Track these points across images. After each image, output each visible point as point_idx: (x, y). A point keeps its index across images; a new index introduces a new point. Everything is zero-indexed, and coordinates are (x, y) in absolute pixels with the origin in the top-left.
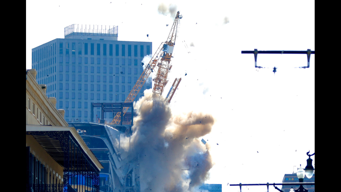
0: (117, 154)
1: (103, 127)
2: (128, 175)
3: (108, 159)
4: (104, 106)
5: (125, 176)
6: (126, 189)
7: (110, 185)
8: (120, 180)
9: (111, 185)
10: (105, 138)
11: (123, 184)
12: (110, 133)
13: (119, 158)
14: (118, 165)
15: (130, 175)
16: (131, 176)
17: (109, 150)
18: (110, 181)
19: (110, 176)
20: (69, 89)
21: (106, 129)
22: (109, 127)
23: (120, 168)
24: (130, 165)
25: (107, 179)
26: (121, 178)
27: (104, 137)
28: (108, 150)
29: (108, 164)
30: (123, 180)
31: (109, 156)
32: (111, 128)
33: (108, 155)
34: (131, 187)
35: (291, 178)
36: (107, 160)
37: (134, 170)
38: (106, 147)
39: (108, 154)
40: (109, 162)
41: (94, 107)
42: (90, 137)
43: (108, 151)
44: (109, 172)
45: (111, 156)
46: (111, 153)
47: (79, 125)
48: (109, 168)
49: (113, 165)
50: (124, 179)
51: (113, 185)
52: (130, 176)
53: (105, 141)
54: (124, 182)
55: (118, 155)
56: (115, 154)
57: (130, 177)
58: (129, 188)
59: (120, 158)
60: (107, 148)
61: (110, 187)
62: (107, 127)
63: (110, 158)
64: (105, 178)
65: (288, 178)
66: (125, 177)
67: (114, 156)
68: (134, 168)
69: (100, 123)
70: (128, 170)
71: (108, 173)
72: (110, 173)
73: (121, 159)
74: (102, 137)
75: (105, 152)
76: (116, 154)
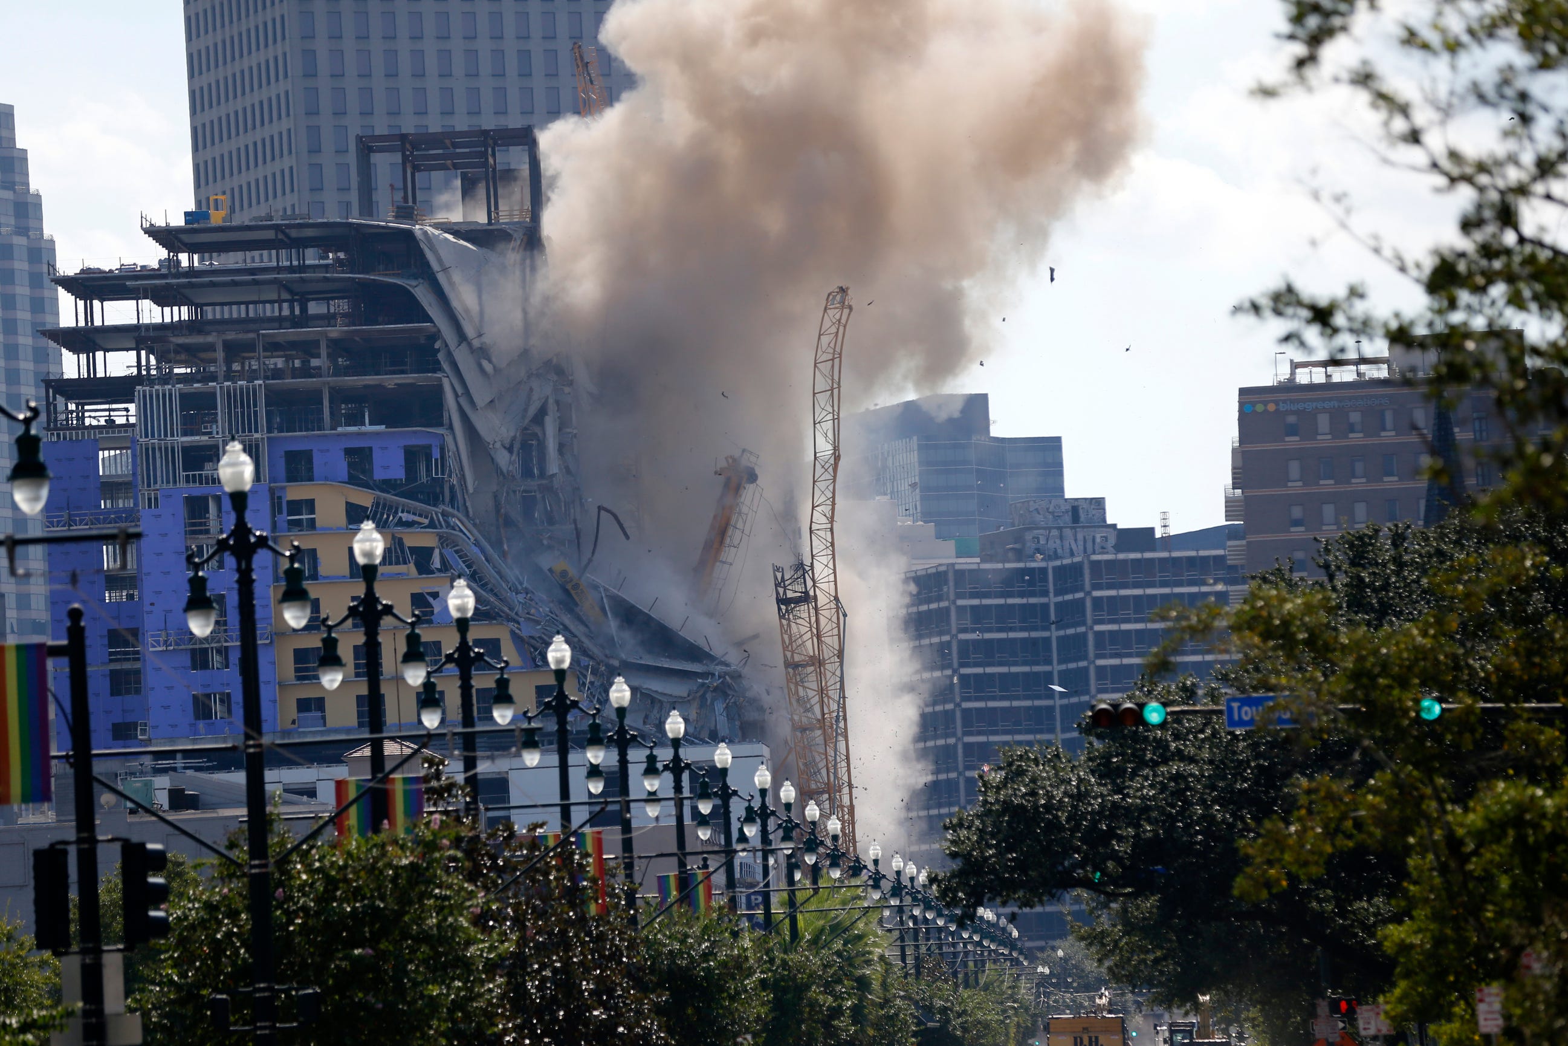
0: (476, 343)
1: (410, 234)
2: (526, 429)
3: (437, 367)
4: (415, 146)
5: (512, 434)
6: (525, 491)
7: (450, 476)
8: (492, 453)
9: (454, 475)
10: (421, 281)
11: (505, 471)
12: (439, 260)
13: (485, 364)
14: (481, 394)
15: (537, 430)
16: (540, 434)
17: (439, 331)
18: (451, 462)
19: (449, 440)
20: (343, 75)
21: (422, 245)
22: (437, 232)
23: (492, 401)
24: (531, 390)
25: (436, 454)
26: (498, 445)
27: (415, 277)
28: (434, 330)
29: (439, 390)
30: (506, 453)
31: (441, 356)
32: (446, 239)
33: (438, 350)
34: (544, 482)
35: (1265, 403)
36: (434, 371)
37: (552, 407)
38: (428, 319)
39: (437, 345)
40: (440, 379)
41: (374, 151)
42: (354, 279)
43: (435, 336)
44: (446, 421)
45: (450, 354)
46: (447, 345)
47: (309, 233)
48: (445, 408)
49: (460, 391)
50: (510, 450)
51: (463, 476)
52: (536, 434)
53: (422, 294)
54: (510, 462)
55: (481, 348)
56: (464, 345)
57: (538, 440)
58: (533, 484)
59: (490, 361)
60: (431, 321)
61: (452, 487)
62: (425, 233)
63: (445, 366)
64: (429, 447)
65: (1254, 404)
66: (514, 439)
67: (462, 356)
68: (551, 401)
69: (396, 217)
70: (526, 410)
71: (441, 425)
72: (451, 427)
73: (494, 367)
74: (408, 278)
75: (422, 341)
76: (470, 345)
